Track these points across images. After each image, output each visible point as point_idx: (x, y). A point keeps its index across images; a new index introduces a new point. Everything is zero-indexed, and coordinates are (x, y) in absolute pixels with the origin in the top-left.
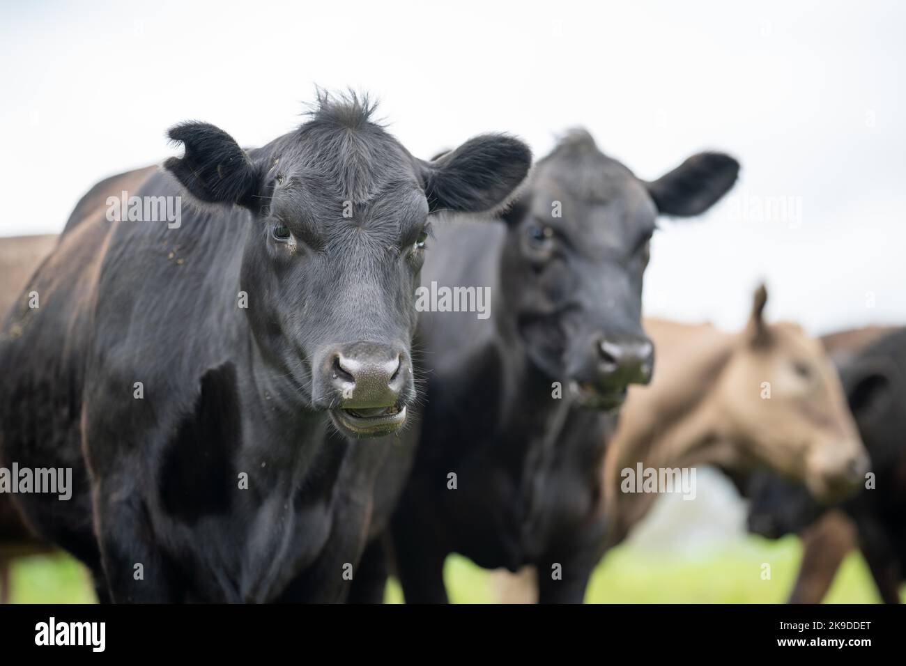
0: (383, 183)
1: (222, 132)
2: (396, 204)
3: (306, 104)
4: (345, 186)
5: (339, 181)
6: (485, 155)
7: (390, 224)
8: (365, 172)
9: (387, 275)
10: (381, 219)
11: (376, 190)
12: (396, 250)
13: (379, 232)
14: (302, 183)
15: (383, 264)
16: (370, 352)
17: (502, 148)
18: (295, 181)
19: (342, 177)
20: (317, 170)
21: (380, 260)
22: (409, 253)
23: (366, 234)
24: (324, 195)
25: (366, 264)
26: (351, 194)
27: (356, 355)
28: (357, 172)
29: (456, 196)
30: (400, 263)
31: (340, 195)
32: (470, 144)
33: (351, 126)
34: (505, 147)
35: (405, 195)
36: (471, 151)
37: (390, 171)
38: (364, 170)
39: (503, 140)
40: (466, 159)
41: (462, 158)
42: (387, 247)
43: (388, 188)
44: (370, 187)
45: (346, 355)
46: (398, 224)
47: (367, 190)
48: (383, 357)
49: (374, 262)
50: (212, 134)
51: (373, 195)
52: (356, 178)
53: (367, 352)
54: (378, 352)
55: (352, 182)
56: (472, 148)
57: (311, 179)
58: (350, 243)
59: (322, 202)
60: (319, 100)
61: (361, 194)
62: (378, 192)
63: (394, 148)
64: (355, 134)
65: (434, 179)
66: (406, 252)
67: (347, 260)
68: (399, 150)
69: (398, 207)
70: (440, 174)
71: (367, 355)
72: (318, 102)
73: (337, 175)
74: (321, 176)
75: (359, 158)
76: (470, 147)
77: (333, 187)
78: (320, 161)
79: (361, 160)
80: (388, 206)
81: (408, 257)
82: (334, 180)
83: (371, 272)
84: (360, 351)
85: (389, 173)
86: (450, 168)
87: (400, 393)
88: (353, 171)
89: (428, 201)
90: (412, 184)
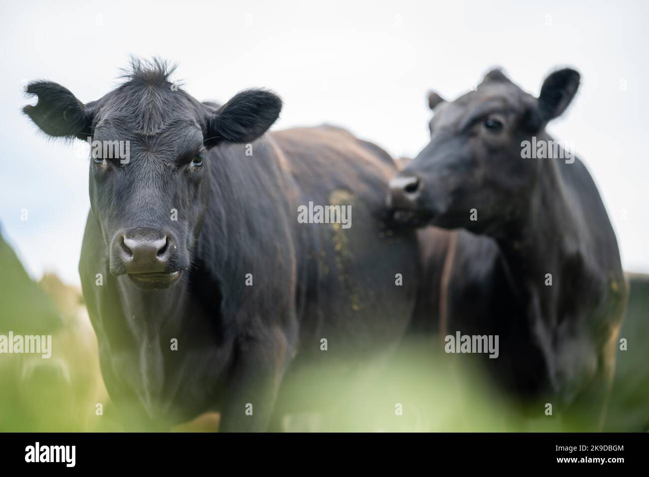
0: (168, 122)
1: (63, 88)
2: (176, 136)
3: (124, 70)
4: (142, 124)
5: (137, 121)
6: (248, 104)
7: (170, 149)
8: (157, 115)
9: (166, 183)
10: (164, 146)
11: (163, 127)
12: (173, 166)
13: (162, 154)
14: (111, 123)
15: (163, 176)
16: (144, 234)
17: (260, 99)
18: (106, 122)
19: (140, 118)
20: (124, 113)
21: (160, 173)
22: (186, 169)
23: (153, 156)
24: (126, 129)
25: (150, 175)
26: (145, 129)
27: (133, 236)
28: (151, 114)
29: (229, 132)
30: (178, 176)
31: (138, 130)
32: (237, 97)
33: (152, 84)
34: (263, 98)
35: (183, 130)
36: (238, 101)
37: (175, 113)
38: (156, 113)
39: (260, 93)
40: (235, 107)
41: (233, 106)
42: (166, 163)
43: (171, 125)
44: (159, 125)
45: (128, 237)
46: (176, 149)
47: (156, 126)
48: (152, 237)
49: (156, 174)
50: (55, 89)
51: (160, 130)
52: (150, 119)
53: (141, 234)
54: (149, 234)
55: (147, 121)
56: (239, 99)
57: (118, 119)
58: (140, 162)
59: (123, 134)
60: (134, 68)
61: (153, 129)
62: (164, 128)
63: (182, 99)
64: (153, 90)
65: (214, 121)
66: (184, 168)
67: (137, 173)
68: (185, 101)
69: (177, 137)
70: (218, 117)
71: (142, 236)
72: (133, 69)
73: (137, 116)
74: (126, 117)
75: (153, 104)
76: (237, 99)
77: (134, 124)
78: (126, 107)
79: (155, 106)
80: (170, 137)
81: (187, 172)
82: (134, 120)
83: (153, 181)
84: (137, 233)
85: (175, 115)
86: (224, 113)
87: (167, 262)
88: (148, 113)
89: (203, 133)
90: (190, 122)
